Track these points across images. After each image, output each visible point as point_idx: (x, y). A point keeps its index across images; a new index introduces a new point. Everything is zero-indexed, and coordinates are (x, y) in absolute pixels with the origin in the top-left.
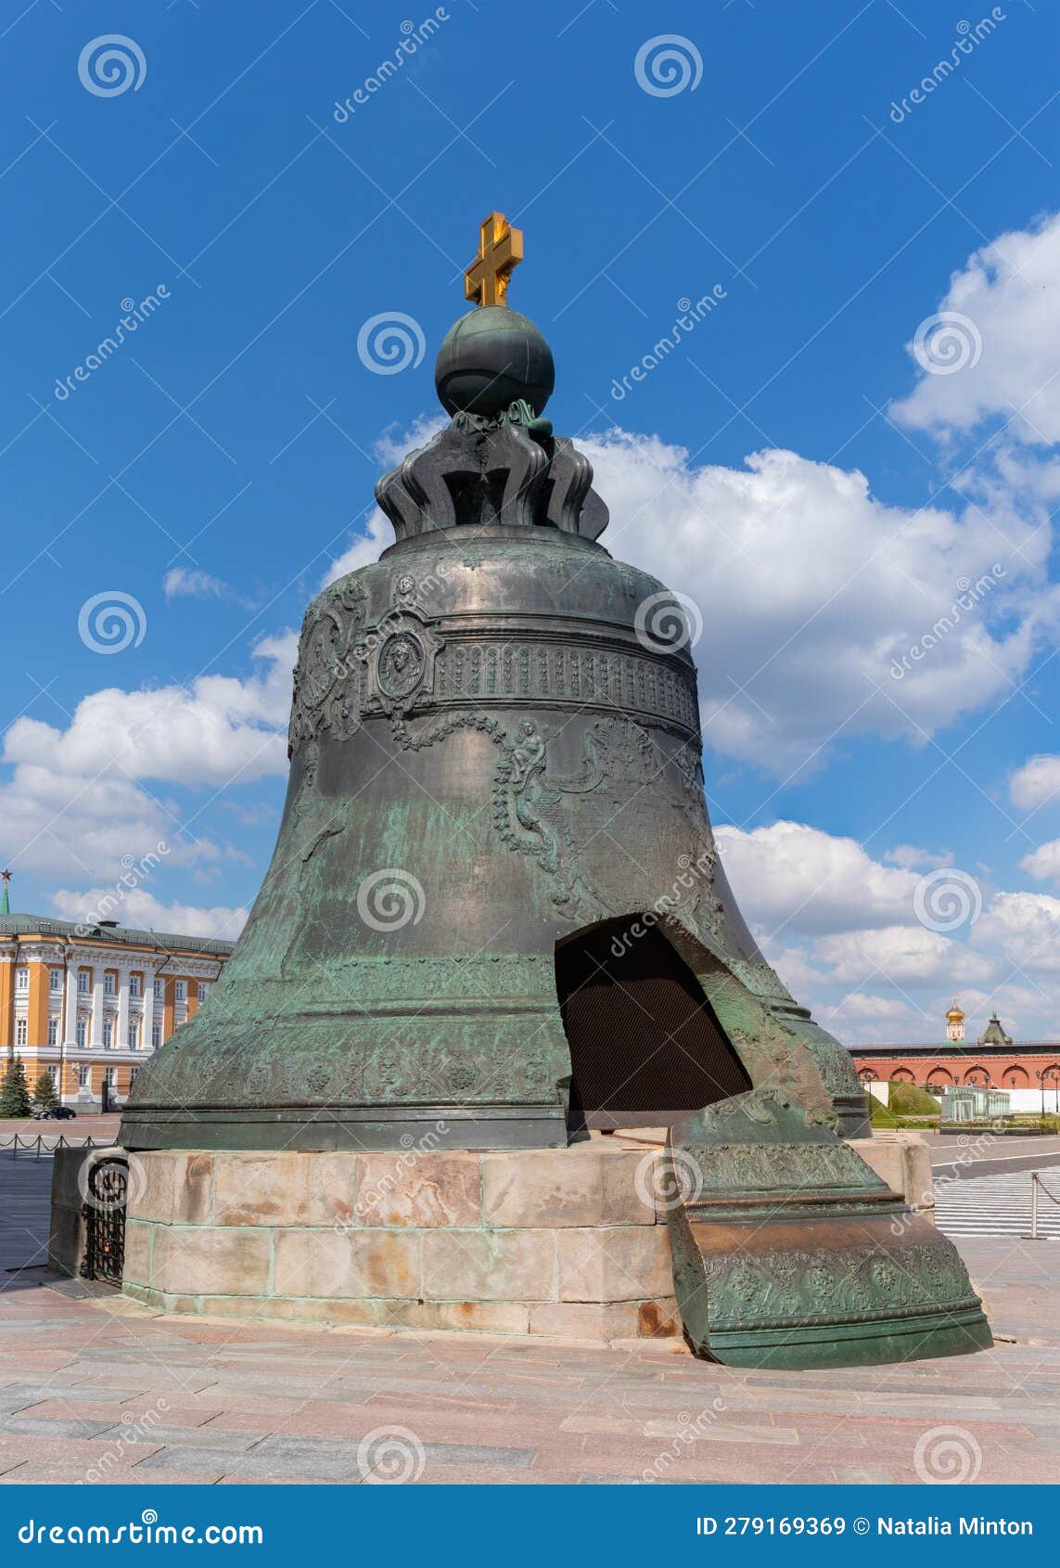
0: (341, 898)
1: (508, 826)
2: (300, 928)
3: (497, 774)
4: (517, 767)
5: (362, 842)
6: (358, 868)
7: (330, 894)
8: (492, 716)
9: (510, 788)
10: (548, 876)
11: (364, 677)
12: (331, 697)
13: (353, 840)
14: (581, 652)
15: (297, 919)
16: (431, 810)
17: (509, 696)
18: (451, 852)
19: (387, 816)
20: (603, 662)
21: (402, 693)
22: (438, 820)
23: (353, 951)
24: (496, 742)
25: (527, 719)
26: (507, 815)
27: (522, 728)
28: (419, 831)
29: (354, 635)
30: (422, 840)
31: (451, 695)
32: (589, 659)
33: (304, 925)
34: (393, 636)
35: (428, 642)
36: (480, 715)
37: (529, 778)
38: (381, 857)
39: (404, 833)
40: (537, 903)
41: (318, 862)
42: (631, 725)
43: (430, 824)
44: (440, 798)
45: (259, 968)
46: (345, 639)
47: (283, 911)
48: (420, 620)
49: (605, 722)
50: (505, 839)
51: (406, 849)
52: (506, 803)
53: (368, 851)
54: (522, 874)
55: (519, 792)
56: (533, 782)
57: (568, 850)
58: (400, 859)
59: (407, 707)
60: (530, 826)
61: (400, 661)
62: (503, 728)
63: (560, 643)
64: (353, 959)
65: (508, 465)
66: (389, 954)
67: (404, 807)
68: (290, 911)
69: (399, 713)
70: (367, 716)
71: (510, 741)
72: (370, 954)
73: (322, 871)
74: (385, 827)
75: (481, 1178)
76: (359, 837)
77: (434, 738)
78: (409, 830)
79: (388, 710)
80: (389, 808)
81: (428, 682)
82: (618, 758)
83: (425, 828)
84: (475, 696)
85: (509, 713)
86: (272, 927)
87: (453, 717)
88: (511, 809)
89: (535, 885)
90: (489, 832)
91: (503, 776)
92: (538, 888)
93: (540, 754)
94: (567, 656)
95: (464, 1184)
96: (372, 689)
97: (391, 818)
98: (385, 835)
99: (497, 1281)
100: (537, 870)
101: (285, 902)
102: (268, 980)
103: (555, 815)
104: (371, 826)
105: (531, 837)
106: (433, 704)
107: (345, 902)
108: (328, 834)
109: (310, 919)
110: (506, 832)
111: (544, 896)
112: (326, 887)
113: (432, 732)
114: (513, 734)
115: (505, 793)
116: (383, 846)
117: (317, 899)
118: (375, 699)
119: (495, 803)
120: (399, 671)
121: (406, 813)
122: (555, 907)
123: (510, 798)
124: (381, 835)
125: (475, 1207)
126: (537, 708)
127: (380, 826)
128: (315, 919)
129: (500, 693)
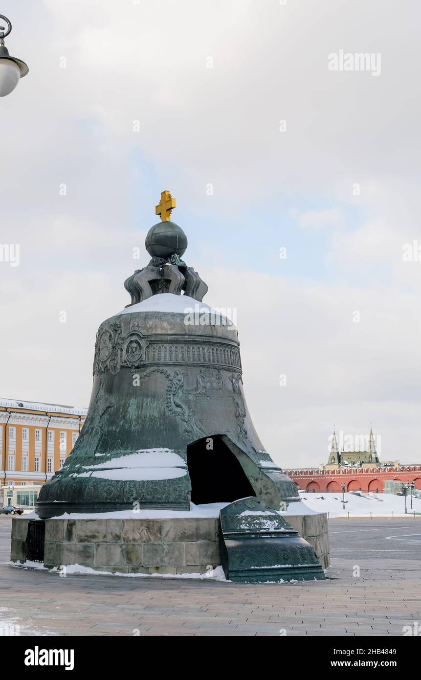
0: (114, 429)
1: (171, 406)
2: (100, 439)
3: (166, 388)
4: (174, 385)
5: (121, 410)
6: (120, 419)
7: (110, 428)
8: (166, 368)
9: (171, 393)
10: (185, 423)
11: (122, 354)
12: (109, 360)
13: (118, 410)
14: (196, 347)
15: (99, 436)
16: (145, 400)
17: (171, 362)
18: (151, 414)
19: (130, 402)
20: (203, 349)
21: (134, 360)
22: (147, 404)
23: (119, 448)
24: (166, 377)
25: (177, 369)
26: (170, 402)
27: (175, 372)
28: (141, 407)
29: (118, 339)
30: (142, 410)
31: (151, 361)
32: (199, 348)
33: (102, 438)
34: (131, 341)
35: (143, 343)
36: (161, 368)
37: (178, 389)
38: (128, 416)
39: (135, 408)
40: (181, 432)
41: (106, 417)
42: (213, 370)
43: (144, 405)
44: (148, 396)
45: (86, 453)
46: (115, 340)
47: (94, 433)
48: (140, 336)
49: (203, 369)
50: (170, 410)
51: (136, 413)
52: (170, 398)
53: (123, 414)
54: (176, 422)
55: (175, 394)
56: (180, 391)
57: (191, 414)
58: (135, 417)
59: (136, 365)
60: (178, 406)
61: (134, 349)
62: (169, 372)
63: (189, 343)
64: (119, 451)
65: (171, 278)
66: (131, 450)
67: (135, 399)
68: (97, 433)
69: (133, 367)
70: (122, 367)
71: (171, 377)
72: (125, 449)
73: (107, 419)
74: (129, 406)
75: (161, 526)
76: (120, 409)
77: (145, 376)
78: (137, 407)
79: (130, 366)
80: (130, 399)
81: (144, 357)
82: (208, 381)
83: (142, 406)
84: (160, 362)
85: (171, 367)
86: (90, 438)
87: (152, 369)
88: (172, 400)
89: (180, 426)
90: (164, 408)
91: (169, 389)
92: (181, 427)
93: (182, 382)
94: (191, 348)
95: (156, 528)
96: (124, 358)
97: (131, 402)
98: (129, 408)
99: (166, 559)
100: (180, 421)
101: (94, 430)
102: (90, 458)
103: (188, 402)
104: (124, 406)
105: (179, 409)
106: (145, 365)
107: (116, 431)
108: (109, 407)
109: (104, 436)
110: (170, 408)
111: (183, 430)
112: (109, 426)
113: (145, 373)
114: (172, 374)
115: (170, 395)
116: (128, 412)
117: (106, 430)
118: (125, 362)
119: (167, 398)
120: (133, 353)
121: (136, 401)
122: (187, 433)
123: (172, 396)
124: (128, 408)
125: (159, 536)
126: (180, 366)
127: (127, 405)
128: (105, 436)
129: (168, 361)
